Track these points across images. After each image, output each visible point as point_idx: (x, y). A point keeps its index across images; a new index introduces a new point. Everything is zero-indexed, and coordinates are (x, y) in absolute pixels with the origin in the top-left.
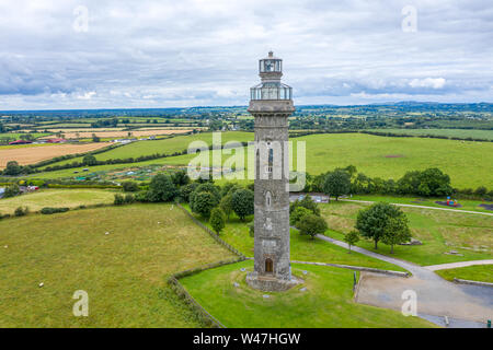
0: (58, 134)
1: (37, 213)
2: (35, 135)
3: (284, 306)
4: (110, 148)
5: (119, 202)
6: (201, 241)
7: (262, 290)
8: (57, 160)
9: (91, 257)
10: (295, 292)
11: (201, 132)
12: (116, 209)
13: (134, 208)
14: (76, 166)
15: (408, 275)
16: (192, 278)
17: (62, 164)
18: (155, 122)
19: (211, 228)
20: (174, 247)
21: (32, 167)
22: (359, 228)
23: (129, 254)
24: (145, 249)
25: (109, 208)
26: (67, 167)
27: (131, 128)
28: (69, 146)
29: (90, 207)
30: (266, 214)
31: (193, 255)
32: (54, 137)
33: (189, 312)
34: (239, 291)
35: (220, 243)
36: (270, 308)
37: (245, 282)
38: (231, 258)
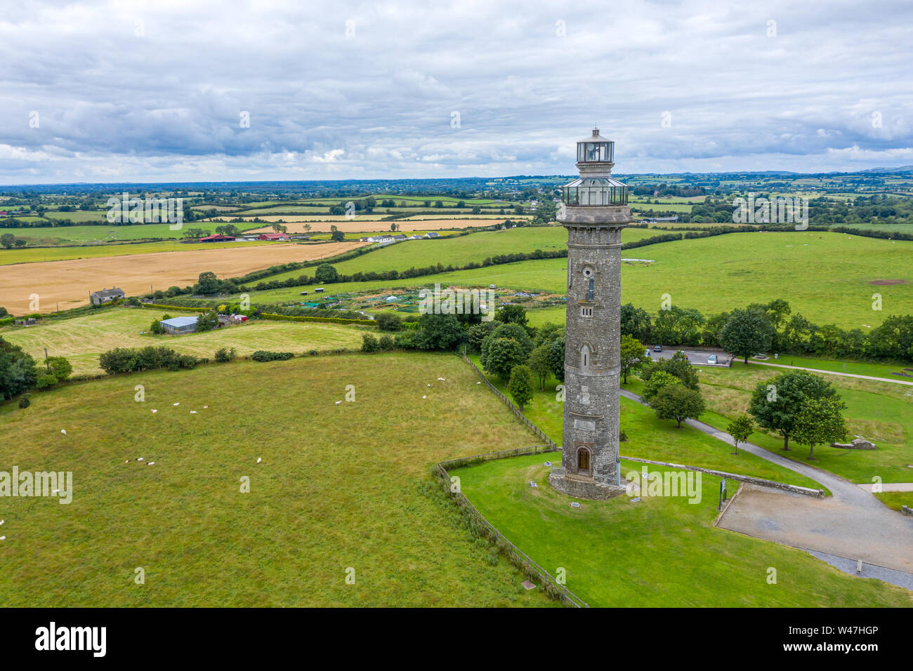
0: (276, 225)
1: (246, 358)
2: (239, 226)
3: (600, 521)
4: (360, 253)
5: (370, 348)
6: (492, 419)
7: (571, 495)
8: (275, 271)
9: (325, 431)
10: (623, 503)
11: (520, 225)
12: (365, 358)
13: (393, 358)
14: (304, 282)
15: (823, 494)
16: (469, 470)
17: (282, 278)
18: (439, 205)
19: (510, 399)
20: (450, 424)
21: (236, 282)
22: (754, 412)
23: (381, 430)
24: (404, 424)
25: (354, 357)
26: (290, 284)
27: (398, 216)
28: (294, 247)
29: (325, 353)
30: (581, 381)
31: (478, 437)
32: (270, 230)
33: (458, 517)
34: (536, 494)
35: (521, 423)
36: (580, 521)
37: (547, 482)
38: (533, 447)
